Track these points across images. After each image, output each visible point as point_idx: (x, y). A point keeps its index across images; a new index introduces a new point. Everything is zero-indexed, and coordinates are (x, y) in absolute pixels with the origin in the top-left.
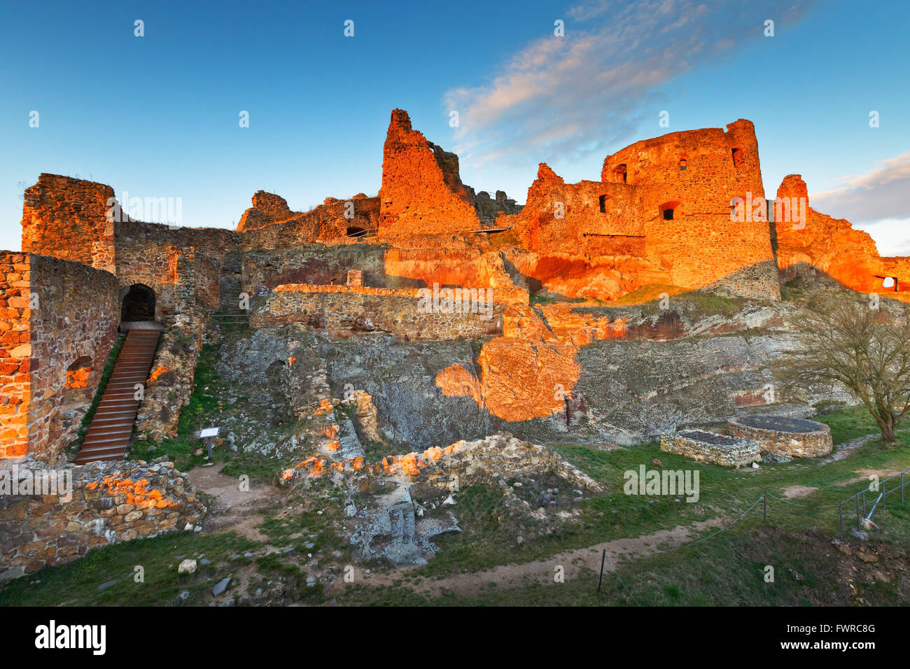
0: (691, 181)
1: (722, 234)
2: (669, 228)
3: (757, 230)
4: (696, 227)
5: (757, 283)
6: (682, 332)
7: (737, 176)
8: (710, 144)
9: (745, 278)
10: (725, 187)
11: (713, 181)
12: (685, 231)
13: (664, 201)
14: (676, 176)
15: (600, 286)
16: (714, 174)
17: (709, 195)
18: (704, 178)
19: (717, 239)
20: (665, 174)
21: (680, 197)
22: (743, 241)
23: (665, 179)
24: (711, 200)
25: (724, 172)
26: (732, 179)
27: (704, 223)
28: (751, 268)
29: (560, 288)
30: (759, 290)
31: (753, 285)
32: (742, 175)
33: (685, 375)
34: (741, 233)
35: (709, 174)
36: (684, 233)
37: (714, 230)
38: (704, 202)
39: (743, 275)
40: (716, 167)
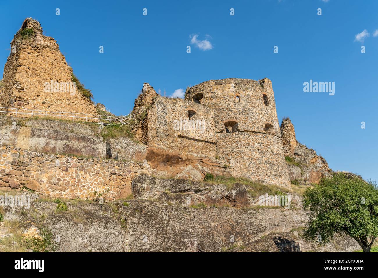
0: (242, 110)
1: (260, 145)
2: (230, 139)
3: (278, 145)
4: (246, 139)
5: (280, 178)
6: (249, 204)
7: (266, 111)
8: (252, 89)
9: (274, 175)
10: (261, 116)
11: (254, 111)
12: (240, 141)
13: (228, 121)
14: (234, 106)
15: (189, 173)
16: (254, 107)
17: (253, 119)
18: (249, 109)
19: (258, 148)
20: (227, 103)
21: (236, 119)
22: (271, 151)
23: (228, 106)
24: (254, 123)
25: (260, 107)
26: (264, 112)
27: (250, 137)
28: (277, 169)
29: (162, 173)
30: (282, 183)
31: (278, 180)
32: (269, 111)
34: (270, 146)
35: (252, 107)
36: (240, 143)
37: (256, 142)
38: (250, 124)
39: (273, 173)
40: (256, 103)
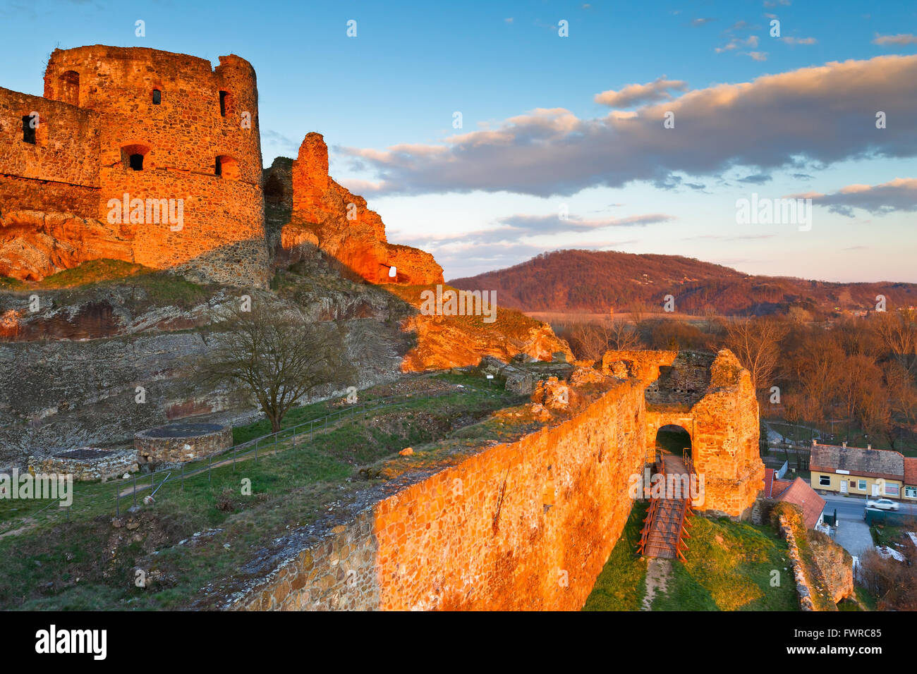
0: (166, 122)
1: (200, 200)
2: (133, 182)
3: (244, 200)
4: (168, 186)
5: (238, 266)
6: (116, 328)
7: (224, 128)
8: (192, 78)
9: (224, 260)
10: (208, 139)
11: (193, 128)
12: (153, 189)
13: (129, 143)
14: (146, 111)
16: (195, 118)
17: (187, 145)
18: (182, 121)
19: (194, 205)
20: (132, 103)
21: (149, 141)
22: (225, 212)
23: (132, 110)
24: (189, 153)
25: (208, 119)
26: (218, 130)
27: (179, 183)
28: (232, 247)
30: (239, 275)
31: (232, 269)
32: (230, 128)
33: (105, 384)
34: (224, 201)
35: (189, 118)
36: (152, 192)
37: (191, 193)
38: (181, 155)
39: (222, 256)
40: (198, 110)
